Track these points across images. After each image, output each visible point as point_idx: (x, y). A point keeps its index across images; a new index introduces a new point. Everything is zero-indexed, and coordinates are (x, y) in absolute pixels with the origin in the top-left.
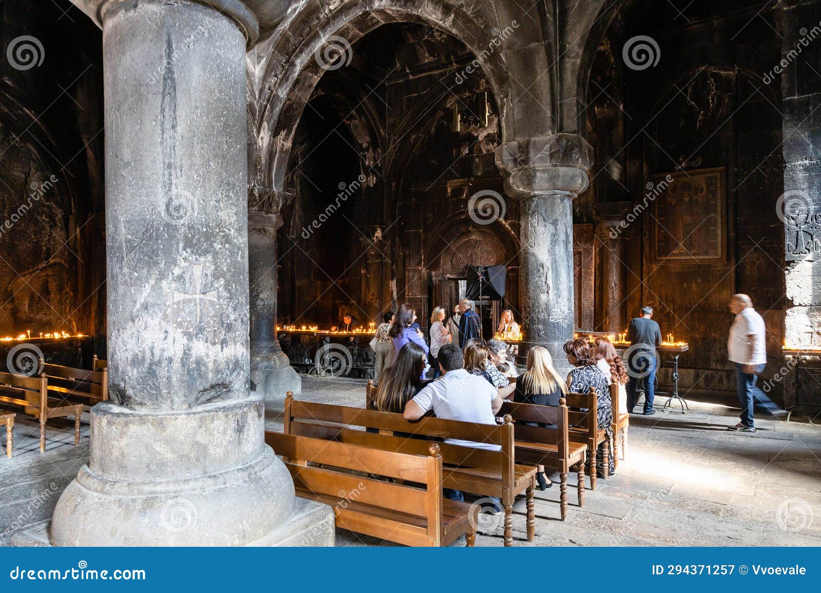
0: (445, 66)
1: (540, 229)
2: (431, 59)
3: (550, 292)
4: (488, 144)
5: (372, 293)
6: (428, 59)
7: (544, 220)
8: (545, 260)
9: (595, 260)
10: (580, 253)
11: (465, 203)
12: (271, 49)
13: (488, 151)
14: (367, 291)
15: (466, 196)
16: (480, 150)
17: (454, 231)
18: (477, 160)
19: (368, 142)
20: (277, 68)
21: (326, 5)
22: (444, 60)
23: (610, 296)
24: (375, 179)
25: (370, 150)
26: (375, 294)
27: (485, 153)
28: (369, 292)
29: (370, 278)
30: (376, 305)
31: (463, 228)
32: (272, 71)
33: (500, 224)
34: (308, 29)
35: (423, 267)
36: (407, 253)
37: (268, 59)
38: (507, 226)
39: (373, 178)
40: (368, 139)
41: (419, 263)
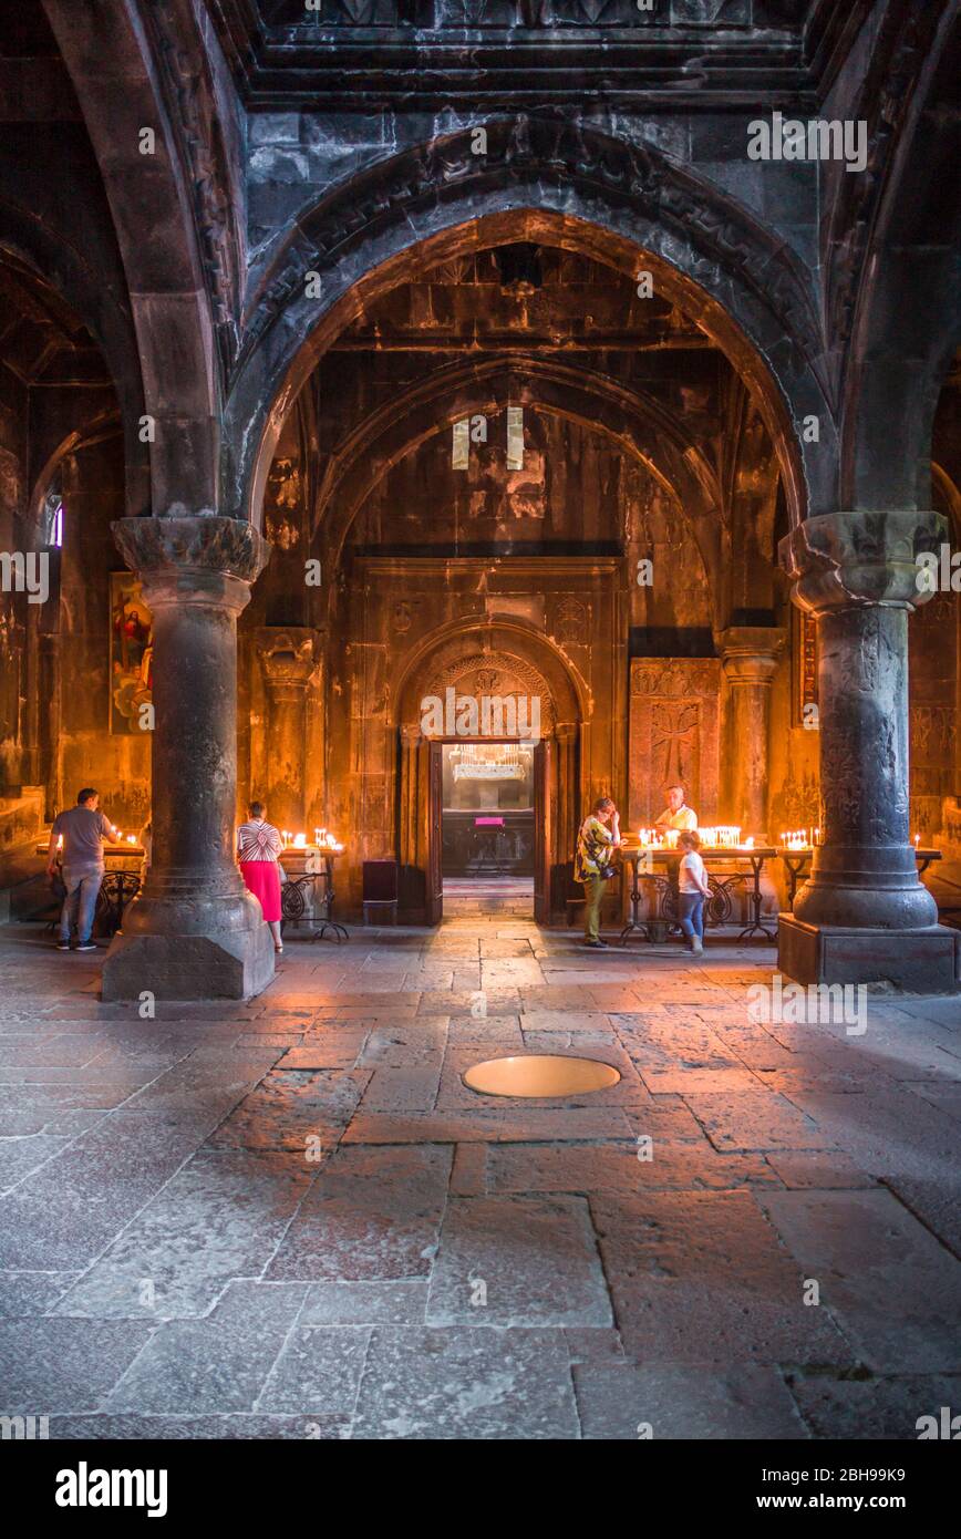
0: (456, 342)
1: (882, 662)
2: (434, 323)
3: (896, 764)
4: (525, 503)
5: (288, 765)
6: (428, 323)
7: (889, 648)
8: (889, 712)
9: (720, 719)
10: (697, 705)
11: (481, 601)
12: (292, 223)
13: (525, 514)
14: (273, 760)
15: (483, 590)
16: (509, 511)
17: (452, 652)
18: (503, 527)
19: (292, 459)
20: (297, 267)
21: (439, 168)
22: (457, 332)
23: (751, 776)
24: (295, 533)
25: (296, 475)
26: (294, 766)
27: (518, 516)
28: (278, 763)
29: (281, 734)
30: (295, 788)
31: (470, 649)
32: (284, 268)
33: (547, 648)
34: (388, 204)
35: (387, 717)
36: (355, 687)
37: (283, 242)
38: (561, 651)
39: (291, 532)
40: (296, 452)
41: (378, 710)
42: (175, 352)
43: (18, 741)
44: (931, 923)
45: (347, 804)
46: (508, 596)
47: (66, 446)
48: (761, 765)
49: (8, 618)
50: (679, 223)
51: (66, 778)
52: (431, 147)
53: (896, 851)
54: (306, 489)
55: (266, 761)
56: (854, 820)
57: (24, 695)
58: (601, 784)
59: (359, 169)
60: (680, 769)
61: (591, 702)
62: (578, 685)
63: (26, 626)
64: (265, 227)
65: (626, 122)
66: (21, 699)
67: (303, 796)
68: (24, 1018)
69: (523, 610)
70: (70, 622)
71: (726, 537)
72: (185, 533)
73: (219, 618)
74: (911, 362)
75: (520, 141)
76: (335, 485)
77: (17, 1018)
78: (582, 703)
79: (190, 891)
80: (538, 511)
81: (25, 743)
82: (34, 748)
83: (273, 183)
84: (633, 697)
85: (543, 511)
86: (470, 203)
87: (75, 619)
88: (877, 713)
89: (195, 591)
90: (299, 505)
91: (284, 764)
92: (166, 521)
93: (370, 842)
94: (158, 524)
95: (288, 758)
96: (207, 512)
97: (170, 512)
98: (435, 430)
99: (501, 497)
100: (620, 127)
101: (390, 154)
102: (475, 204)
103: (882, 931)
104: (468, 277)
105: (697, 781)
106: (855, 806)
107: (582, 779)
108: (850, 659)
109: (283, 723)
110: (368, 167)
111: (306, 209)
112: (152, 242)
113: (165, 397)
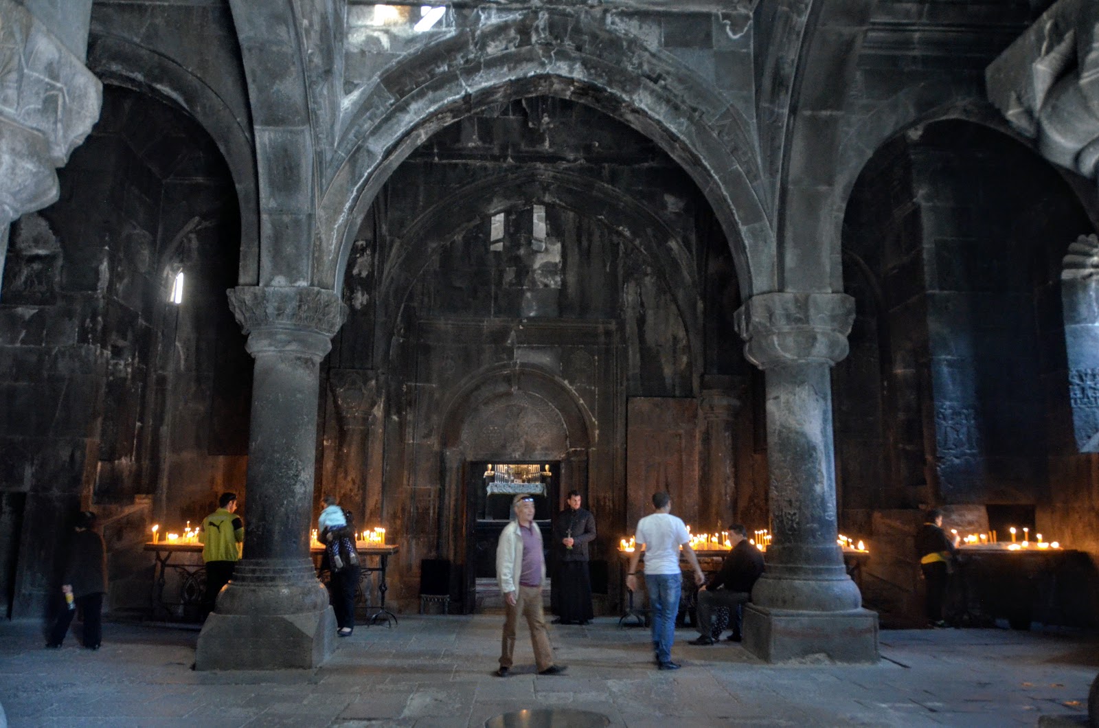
0: (495, 158)
1: (812, 404)
2: (479, 144)
3: (826, 481)
4: (546, 277)
5: (353, 480)
6: (475, 143)
7: (816, 393)
9: (698, 446)
10: (680, 435)
11: (510, 352)
12: (376, 79)
13: (546, 285)
14: (341, 475)
15: (513, 343)
16: (534, 282)
17: (486, 392)
18: (529, 295)
19: (366, 241)
20: (378, 109)
21: (483, 46)
22: (496, 151)
23: (723, 492)
24: (366, 296)
25: (368, 252)
26: (357, 481)
27: (541, 287)
28: (345, 478)
29: (348, 455)
30: (358, 499)
31: (502, 388)
32: (367, 110)
33: (563, 388)
34: (446, 68)
35: (434, 442)
36: (410, 417)
37: (368, 92)
38: (574, 391)
39: (363, 295)
40: (369, 235)
41: (427, 436)
42: (285, 168)
43: (133, 459)
44: (856, 606)
45: (399, 514)
46: (532, 348)
47: (190, 226)
48: (731, 483)
49: (133, 359)
50: (656, 87)
51: (169, 488)
52: (478, 32)
53: (828, 549)
54: (376, 263)
55: (335, 476)
56: (795, 526)
57: (141, 420)
58: (605, 498)
59: (426, 45)
60: (667, 486)
61: (597, 432)
62: (586, 418)
63: (147, 365)
64: (356, 82)
65: (617, 20)
66: (138, 424)
67: (364, 506)
68: (132, 682)
69: (544, 359)
70: (182, 362)
71: (700, 305)
72: (284, 299)
73: (306, 363)
74: (823, 188)
75: (542, 29)
76: (400, 260)
77: (127, 683)
78: (590, 432)
79: (272, 579)
80: (556, 283)
81: (138, 459)
82: (146, 463)
83: (363, 52)
84: (630, 428)
85: (560, 283)
86: (505, 69)
87: (186, 360)
88: (808, 442)
89: (289, 342)
90: (371, 275)
91: (349, 478)
92: (270, 290)
93: (417, 544)
94: (264, 292)
95: (353, 474)
96: (303, 283)
97: (273, 283)
98: (477, 221)
99: (528, 272)
100: (613, 23)
101: (448, 36)
102: (509, 70)
103: (818, 613)
104: (505, 113)
105: (680, 497)
106: (795, 514)
107: (590, 494)
108: (788, 402)
109: (350, 446)
110: (433, 43)
111: (387, 71)
112: (273, 93)
113: (275, 199)
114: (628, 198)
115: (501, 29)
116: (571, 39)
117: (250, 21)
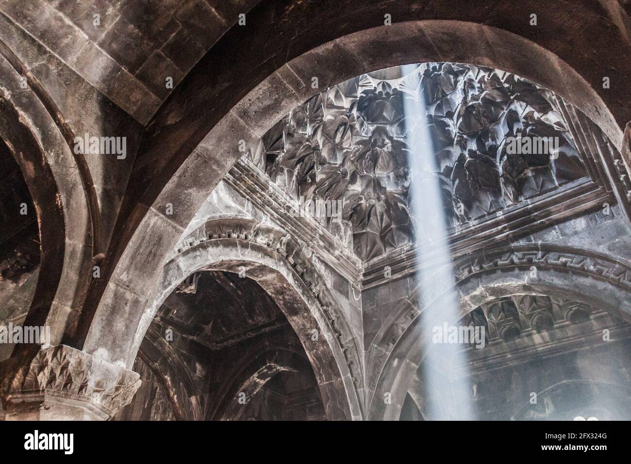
21: (257, 235)
34: (236, 236)
52: (258, 225)
75: (284, 244)
100: (315, 261)
110: (239, 217)
111: (213, 217)
112: (185, 193)
113: (128, 273)
114: (175, 356)
115: (268, 231)
116: (293, 258)
117: (219, 140)
